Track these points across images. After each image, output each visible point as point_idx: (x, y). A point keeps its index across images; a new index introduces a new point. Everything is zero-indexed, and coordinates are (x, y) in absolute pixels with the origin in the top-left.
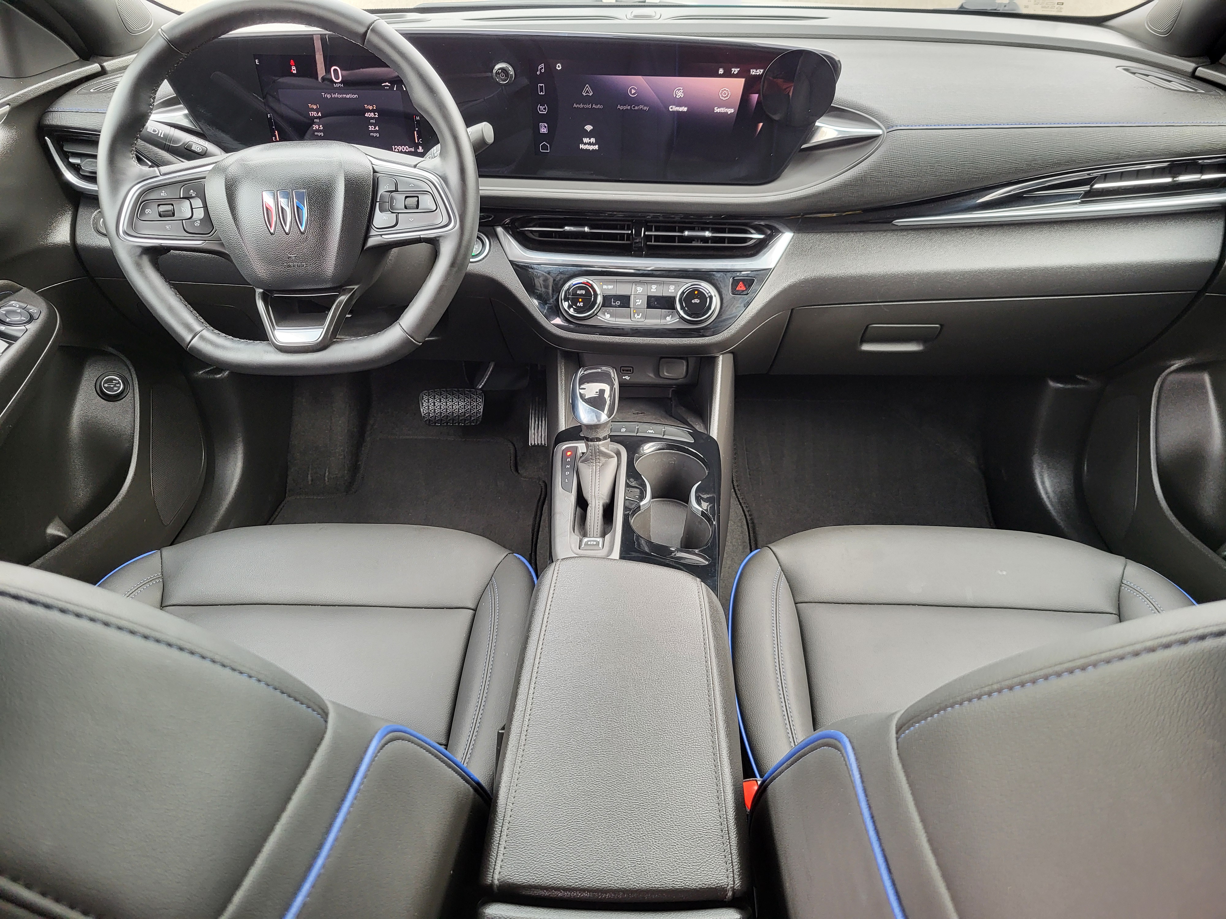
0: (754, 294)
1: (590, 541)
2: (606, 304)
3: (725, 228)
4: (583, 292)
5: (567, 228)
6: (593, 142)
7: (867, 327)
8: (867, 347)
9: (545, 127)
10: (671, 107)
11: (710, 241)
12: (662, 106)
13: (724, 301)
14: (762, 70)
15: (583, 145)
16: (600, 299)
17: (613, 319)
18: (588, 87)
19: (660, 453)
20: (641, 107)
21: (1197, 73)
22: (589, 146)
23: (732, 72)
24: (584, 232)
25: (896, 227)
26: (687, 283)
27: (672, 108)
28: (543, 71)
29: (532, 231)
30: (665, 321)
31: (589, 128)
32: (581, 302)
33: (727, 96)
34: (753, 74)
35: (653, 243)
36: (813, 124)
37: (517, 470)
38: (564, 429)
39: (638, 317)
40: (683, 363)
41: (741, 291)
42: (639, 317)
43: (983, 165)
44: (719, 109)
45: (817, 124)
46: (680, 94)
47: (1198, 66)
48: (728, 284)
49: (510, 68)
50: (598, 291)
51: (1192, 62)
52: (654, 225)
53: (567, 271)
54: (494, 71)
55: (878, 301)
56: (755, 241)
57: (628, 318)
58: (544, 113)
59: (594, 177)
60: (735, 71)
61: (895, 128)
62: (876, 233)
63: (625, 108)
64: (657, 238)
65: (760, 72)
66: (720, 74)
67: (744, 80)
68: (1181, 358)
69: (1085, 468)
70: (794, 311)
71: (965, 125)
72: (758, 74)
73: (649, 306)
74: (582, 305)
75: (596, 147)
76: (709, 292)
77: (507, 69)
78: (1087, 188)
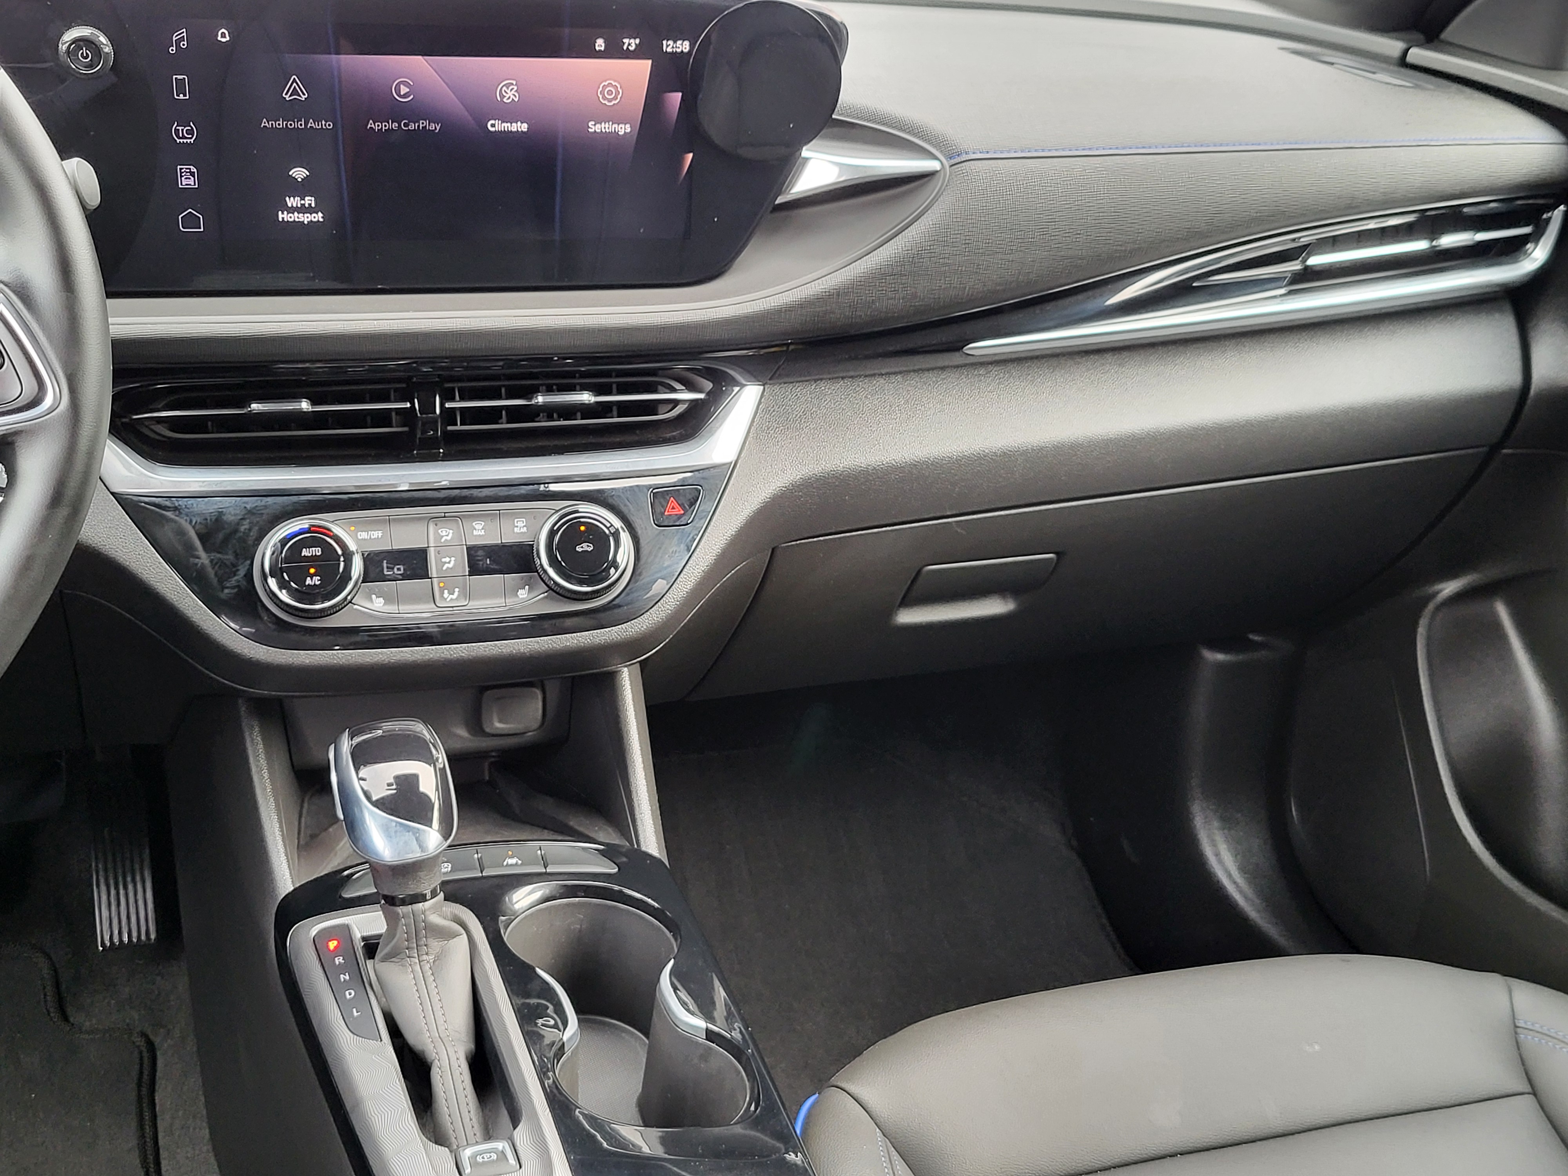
0: (703, 521)
1: (481, 1153)
2: (372, 575)
3: (611, 384)
4: (317, 551)
5: (255, 407)
6: (310, 205)
7: (919, 572)
8: (908, 617)
9: (192, 174)
10: (492, 122)
11: (579, 415)
12: (470, 118)
13: (643, 542)
14: (687, 43)
15: (285, 213)
16: (357, 568)
17: (392, 608)
18: (294, 83)
19: (547, 908)
20: (422, 124)
21: (1410, 59)
22: (301, 215)
23: (625, 48)
24: (301, 413)
25: (974, 357)
26: (557, 511)
27: (493, 126)
28: (184, 44)
29: (159, 420)
30: (516, 599)
31: (299, 173)
32: (315, 574)
33: (615, 98)
34: (669, 50)
35: (459, 427)
36: (798, 153)
37: (66, 1019)
38: (292, 888)
39: (451, 596)
40: (535, 693)
41: (676, 517)
42: (454, 596)
43: (1133, 225)
44: (598, 126)
45: (805, 153)
46: (511, 95)
47: (1410, 45)
48: (645, 504)
49: (103, 39)
50: (352, 546)
51: (1398, 39)
52: (456, 385)
53: (266, 507)
54: (63, 48)
55: (949, 513)
56: (686, 406)
57: (428, 602)
58: (189, 141)
59: (317, 284)
60: (631, 43)
61: (964, 157)
62: (926, 374)
63: (385, 126)
64: (470, 416)
65: (684, 46)
66: (600, 51)
67: (650, 62)
68: (1452, 574)
69: (1294, 813)
70: (778, 552)
71: (1090, 149)
72: (679, 50)
73: (475, 569)
74: (318, 583)
75: (319, 217)
76: (612, 525)
77: (93, 38)
78: (1295, 266)
